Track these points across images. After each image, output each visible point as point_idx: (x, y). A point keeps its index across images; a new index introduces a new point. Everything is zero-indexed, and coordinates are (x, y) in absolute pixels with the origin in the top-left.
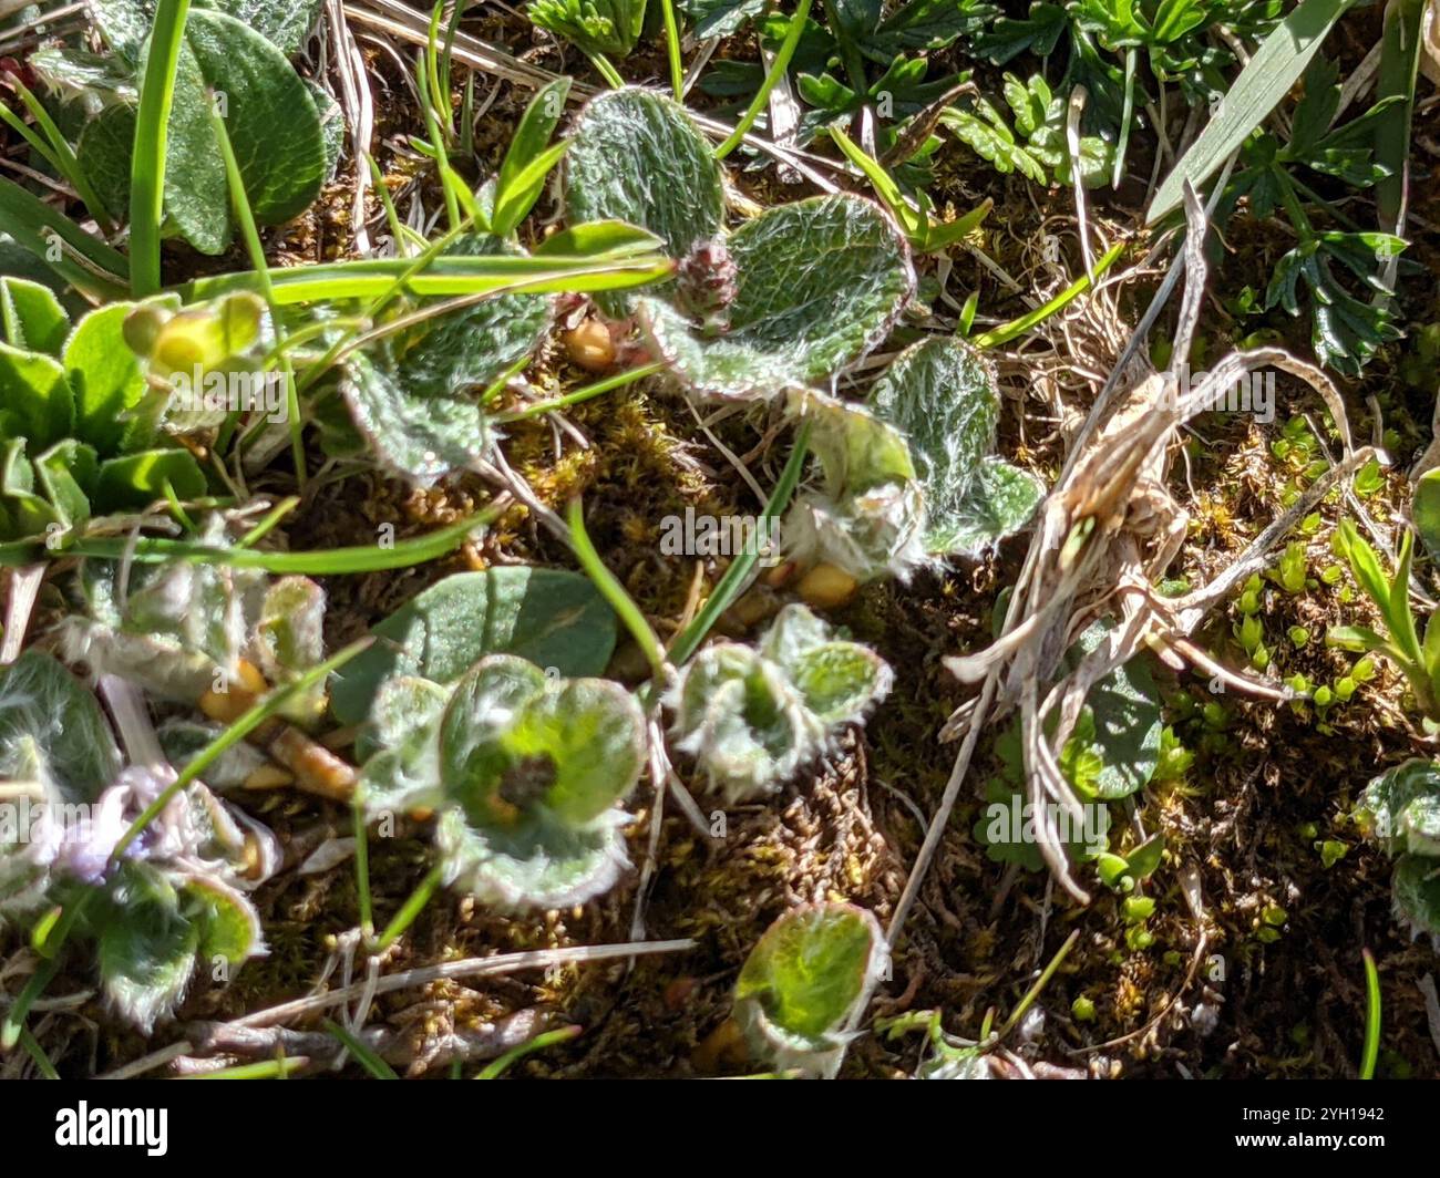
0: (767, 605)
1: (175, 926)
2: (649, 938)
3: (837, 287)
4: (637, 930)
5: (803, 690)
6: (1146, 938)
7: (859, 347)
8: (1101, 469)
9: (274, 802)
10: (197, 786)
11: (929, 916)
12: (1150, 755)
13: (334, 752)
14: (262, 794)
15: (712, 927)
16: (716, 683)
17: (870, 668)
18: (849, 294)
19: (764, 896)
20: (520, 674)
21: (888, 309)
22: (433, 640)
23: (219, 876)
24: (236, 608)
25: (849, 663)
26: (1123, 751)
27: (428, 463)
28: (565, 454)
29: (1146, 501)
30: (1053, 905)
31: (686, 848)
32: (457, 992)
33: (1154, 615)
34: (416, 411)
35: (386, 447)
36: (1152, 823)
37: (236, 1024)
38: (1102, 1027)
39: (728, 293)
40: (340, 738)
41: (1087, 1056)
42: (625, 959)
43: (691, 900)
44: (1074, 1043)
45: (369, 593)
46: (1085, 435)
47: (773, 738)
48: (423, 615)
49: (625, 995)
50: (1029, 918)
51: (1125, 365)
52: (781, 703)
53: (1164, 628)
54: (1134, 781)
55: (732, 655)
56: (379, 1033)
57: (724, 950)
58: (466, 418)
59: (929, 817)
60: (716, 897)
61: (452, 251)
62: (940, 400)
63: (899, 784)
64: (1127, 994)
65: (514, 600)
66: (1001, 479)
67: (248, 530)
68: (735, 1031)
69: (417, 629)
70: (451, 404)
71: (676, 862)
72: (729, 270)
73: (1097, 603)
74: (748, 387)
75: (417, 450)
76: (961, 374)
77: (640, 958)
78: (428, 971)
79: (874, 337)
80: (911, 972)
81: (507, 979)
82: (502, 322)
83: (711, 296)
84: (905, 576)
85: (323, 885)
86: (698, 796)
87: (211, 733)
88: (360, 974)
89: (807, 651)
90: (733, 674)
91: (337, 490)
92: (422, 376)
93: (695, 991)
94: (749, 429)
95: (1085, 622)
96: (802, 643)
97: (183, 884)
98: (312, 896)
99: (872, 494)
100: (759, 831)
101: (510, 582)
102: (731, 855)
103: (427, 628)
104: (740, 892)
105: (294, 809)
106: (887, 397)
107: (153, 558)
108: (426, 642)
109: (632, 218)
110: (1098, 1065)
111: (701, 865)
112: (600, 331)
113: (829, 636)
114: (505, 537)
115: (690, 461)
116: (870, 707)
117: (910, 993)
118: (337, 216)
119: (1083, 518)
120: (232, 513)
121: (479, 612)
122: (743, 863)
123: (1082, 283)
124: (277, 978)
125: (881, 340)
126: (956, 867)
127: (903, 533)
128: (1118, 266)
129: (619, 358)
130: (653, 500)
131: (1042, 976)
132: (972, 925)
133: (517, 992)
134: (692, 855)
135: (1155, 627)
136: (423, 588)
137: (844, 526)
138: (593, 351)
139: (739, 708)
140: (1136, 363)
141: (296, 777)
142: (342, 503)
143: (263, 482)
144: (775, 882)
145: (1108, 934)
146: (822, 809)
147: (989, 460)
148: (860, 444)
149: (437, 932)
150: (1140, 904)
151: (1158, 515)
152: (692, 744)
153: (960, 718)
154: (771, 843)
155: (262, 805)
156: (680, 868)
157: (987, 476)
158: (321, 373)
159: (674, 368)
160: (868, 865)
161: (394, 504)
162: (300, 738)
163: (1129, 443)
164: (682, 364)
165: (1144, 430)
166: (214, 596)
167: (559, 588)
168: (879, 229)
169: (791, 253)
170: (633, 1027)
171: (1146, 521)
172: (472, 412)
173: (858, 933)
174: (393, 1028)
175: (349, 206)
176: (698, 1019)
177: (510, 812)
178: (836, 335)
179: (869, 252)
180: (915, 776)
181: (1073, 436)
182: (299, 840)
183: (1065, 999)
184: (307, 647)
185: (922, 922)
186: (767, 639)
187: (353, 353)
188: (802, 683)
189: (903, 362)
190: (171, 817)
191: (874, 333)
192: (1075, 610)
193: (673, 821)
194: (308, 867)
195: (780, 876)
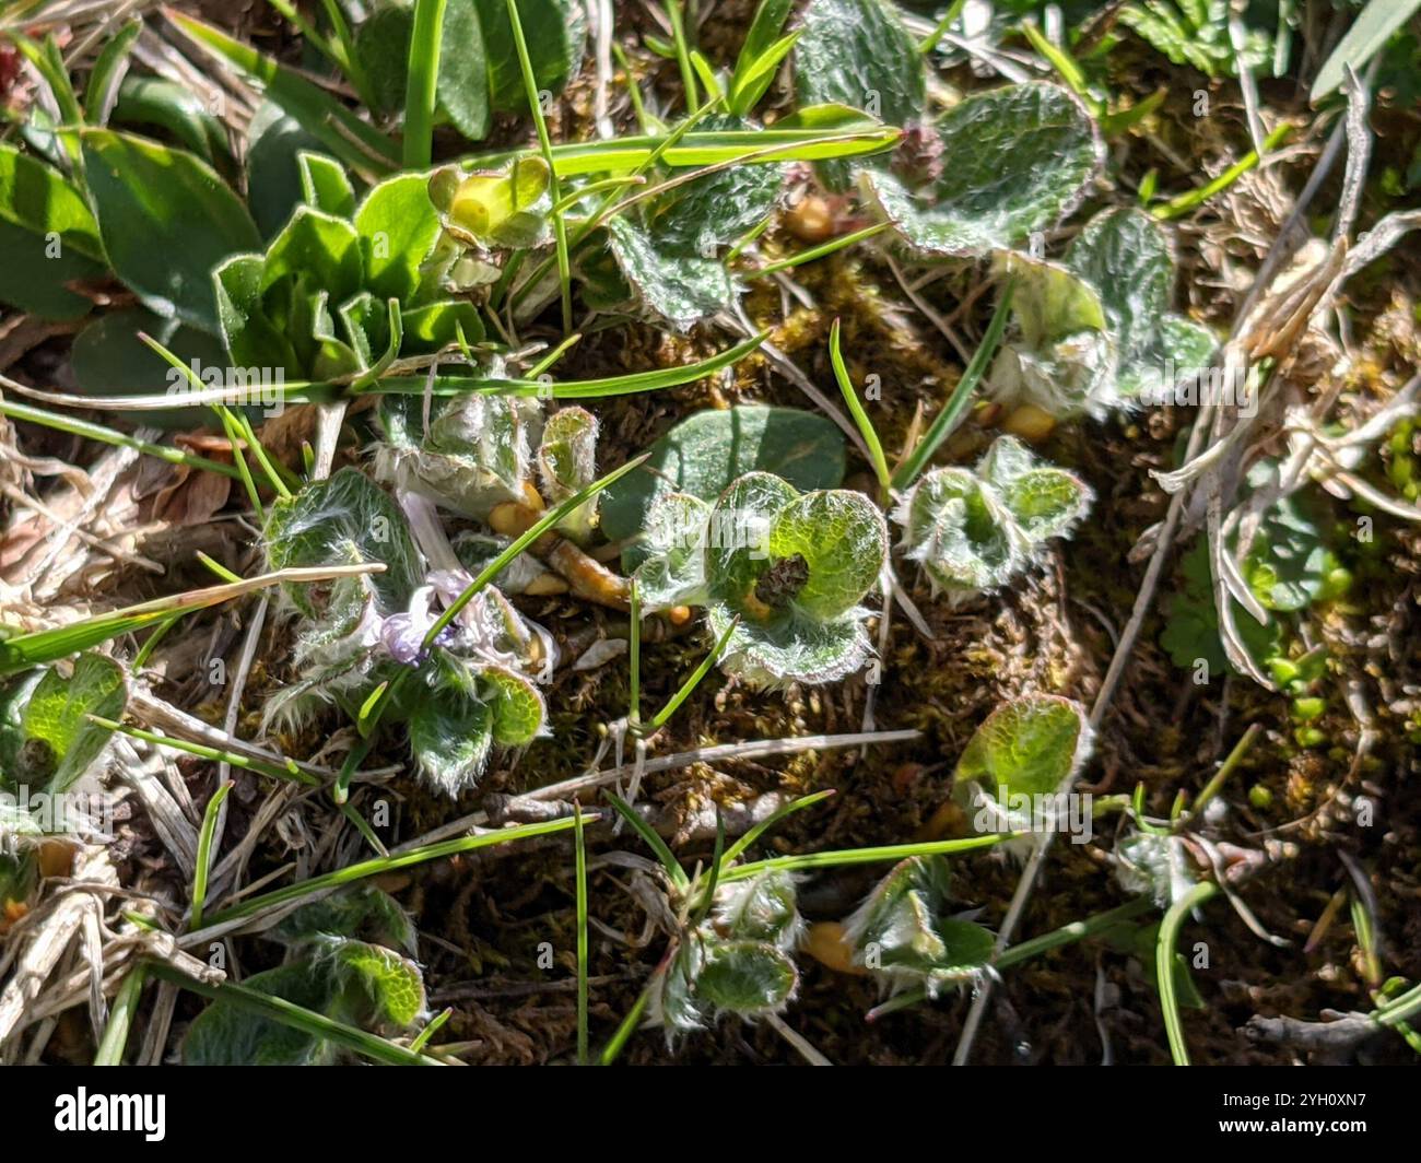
0: (977, 440)
1: (474, 709)
2: (878, 729)
3: (1032, 163)
4: (868, 723)
5: (1014, 510)
6: (1314, 735)
7: (1055, 214)
8: (1278, 314)
9: (552, 605)
10: (490, 588)
11: (1121, 718)
12: (1313, 576)
13: (603, 563)
14: (541, 599)
15: (933, 720)
16: (939, 502)
17: (1073, 490)
18: (1043, 170)
19: (980, 692)
20: (775, 487)
21: (1079, 180)
22: (686, 467)
23: (511, 665)
24: (522, 433)
25: (1054, 485)
26: (1292, 571)
27: (685, 311)
28: (792, 312)
29: (1312, 347)
30: (1231, 708)
31: (910, 650)
32: (712, 775)
33: (1317, 452)
34: (670, 269)
35: (649, 295)
36: (1317, 636)
37: (524, 798)
38: (1277, 813)
39: (936, 169)
40: (609, 551)
41: (1262, 839)
42: (858, 747)
43: (913, 697)
44: (1252, 828)
45: (627, 430)
46: (1255, 293)
47: (990, 549)
48: (677, 447)
49: (856, 782)
50: (1210, 719)
51: (1287, 232)
52: (997, 519)
53: (1327, 462)
54: (1301, 597)
55: (954, 476)
56: (647, 808)
57: (941, 742)
58: (713, 273)
59: (1120, 630)
60: (936, 695)
61: (697, 127)
62: (1124, 264)
63: (1092, 601)
64: (1297, 786)
65: (756, 434)
66: (1178, 333)
67: (528, 370)
68: (956, 811)
69: (672, 458)
70: (699, 263)
71: (901, 663)
72: (936, 149)
73: (1268, 441)
74: (961, 246)
75: (675, 300)
76: (1142, 240)
77: (871, 746)
78: (688, 755)
79: (1068, 205)
80: (1106, 764)
81: (754, 765)
82: (743, 190)
83: (921, 171)
84: (1100, 415)
85: (596, 679)
86: (921, 605)
87: (500, 544)
88: (629, 758)
89: (1018, 476)
90: (956, 493)
91: (597, 341)
92: (672, 239)
93: (920, 776)
94: (949, 296)
95: (1255, 458)
96: (1013, 469)
97: (480, 672)
98: (585, 689)
99: (1070, 341)
100: (972, 637)
101: (753, 418)
102: (949, 658)
103: (680, 458)
104: (957, 691)
105: (569, 613)
106: (1081, 259)
107: (446, 392)
108: (681, 470)
109: (850, 103)
110: (1273, 846)
111: (923, 666)
112: (819, 205)
113: (1036, 463)
114: (743, 382)
115: (899, 322)
116: (1073, 525)
117: (1107, 781)
118: (579, 108)
119: (1261, 358)
120: (511, 356)
121: (725, 444)
122: (960, 664)
123: (1249, 159)
124: (554, 764)
125: (1074, 208)
126: (1144, 672)
127: (1097, 376)
128: (1280, 145)
129: (837, 229)
130: (870, 354)
131: (1224, 767)
132: (1159, 725)
133: (763, 776)
134: (915, 657)
135: (1320, 461)
136: (675, 424)
137: (1046, 369)
138: (812, 224)
139: (962, 522)
140: (1297, 232)
141: (571, 585)
142: (600, 353)
143: (532, 334)
144: (989, 681)
145: (1281, 732)
146: (1026, 619)
147: (1167, 318)
148: (1057, 297)
149: (694, 722)
150: (1311, 706)
151: (1323, 360)
152: (920, 554)
153: (1148, 540)
154: (983, 649)
155: (541, 609)
156: (905, 668)
157: (1166, 331)
158: (586, 234)
159: (898, 227)
160: (1066, 671)
161: (646, 354)
162: (575, 551)
163: (1302, 291)
164: (905, 224)
165: (1315, 279)
166: (502, 424)
167: (794, 424)
168: (1069, 110)
169: (988, 136)
170: (864, 809)
171: (1313, 365)
172: (716, 268)
173: (1066, 720)
174: (658, 805)
175: (591, 100)
176: (920, 802)
177: (765, 609)
178: (1033, 205)
179: (1061, 132)
180: (1105, 596)
181: (1242, 296)
182: (574, 641)
183: (1241, 790)
184: (583, 469)
185: (1115, 722)
186: (983, 463)
187: (614, 216)
188: (1013, 504)
189: (1092, 231)
190: (470, 614)
191: (1067, 204)
192: (1246, 447)
193: (899, 626)
194: (582, 664)
195: (993, 676)
